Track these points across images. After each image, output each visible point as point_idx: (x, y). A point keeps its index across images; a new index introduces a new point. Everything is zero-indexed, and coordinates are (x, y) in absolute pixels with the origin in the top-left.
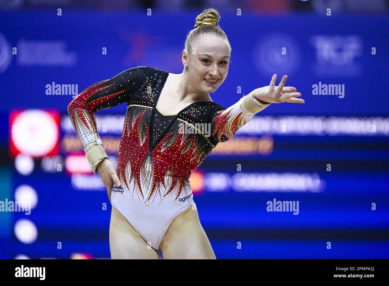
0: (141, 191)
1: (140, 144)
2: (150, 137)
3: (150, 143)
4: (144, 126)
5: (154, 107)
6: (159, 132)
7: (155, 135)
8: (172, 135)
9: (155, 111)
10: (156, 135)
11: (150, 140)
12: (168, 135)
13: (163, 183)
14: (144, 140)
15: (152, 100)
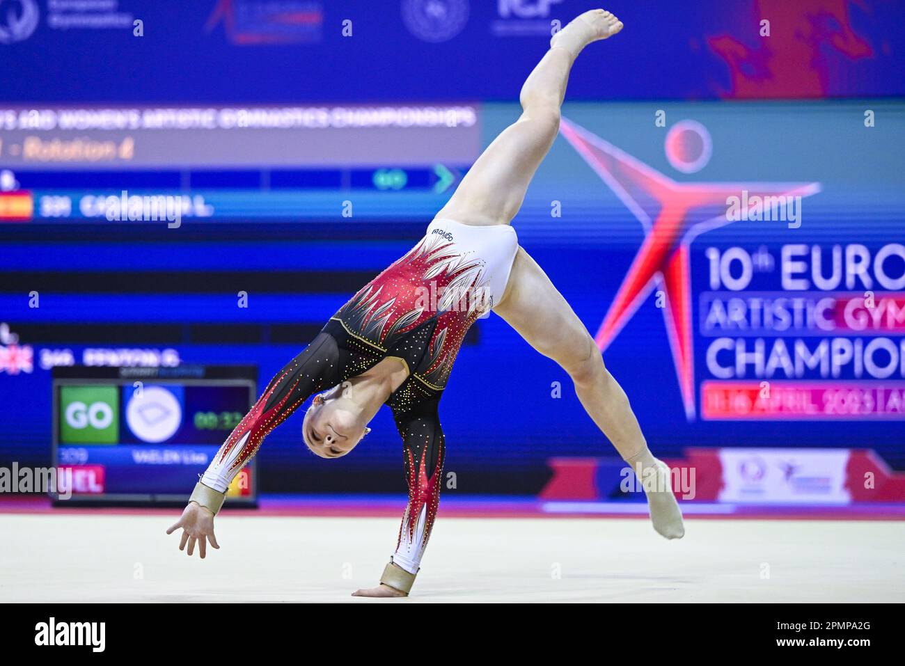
0: (476, 279)
1: (448, 331)
2: (432, 335)
3: (435, 327)
4: (433, 352)
5: (411, 376)
6: (417, 338)
7: (424, 334)
8: (401, 328)
9: (413, 370)
10: (422, 335)
11: (433, 331)
12: (406, 330)
13: (447, 268)
14: (440, 334)
15: (409, 386)
